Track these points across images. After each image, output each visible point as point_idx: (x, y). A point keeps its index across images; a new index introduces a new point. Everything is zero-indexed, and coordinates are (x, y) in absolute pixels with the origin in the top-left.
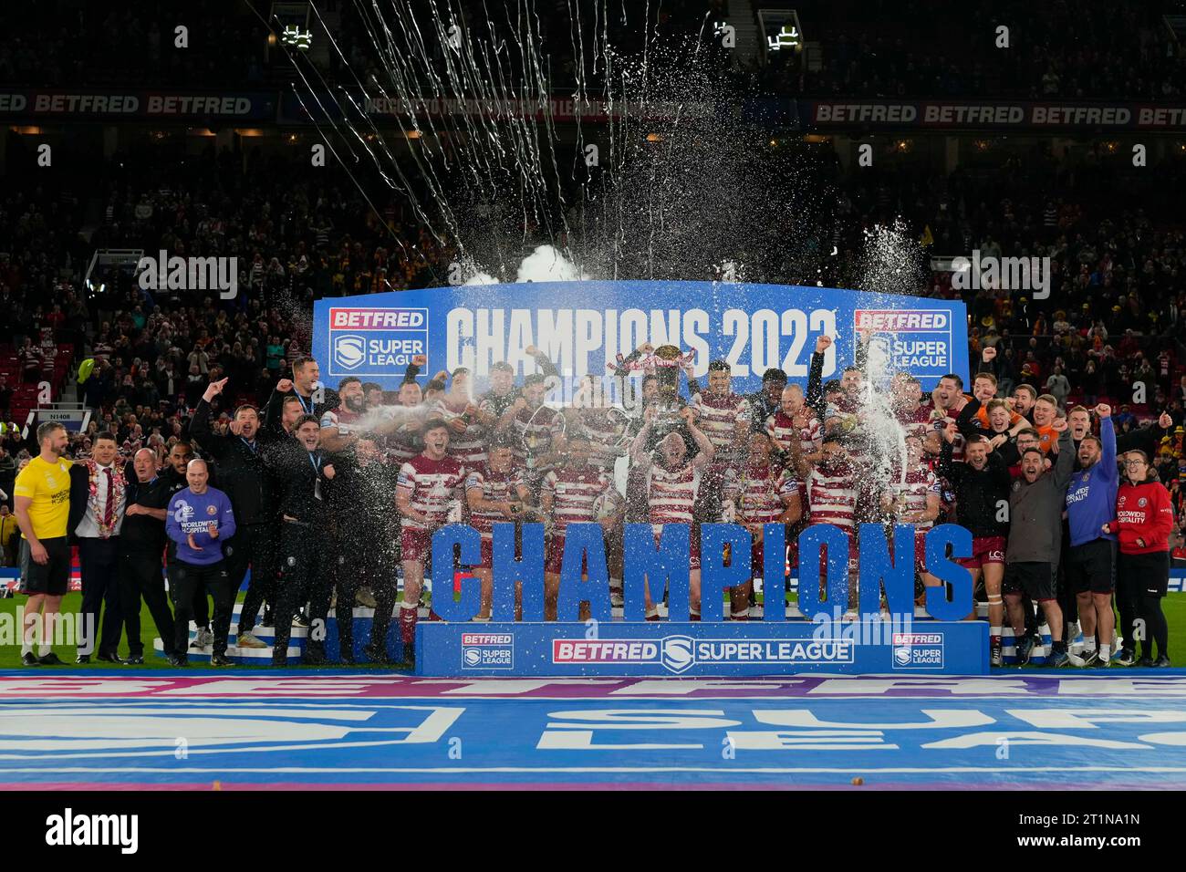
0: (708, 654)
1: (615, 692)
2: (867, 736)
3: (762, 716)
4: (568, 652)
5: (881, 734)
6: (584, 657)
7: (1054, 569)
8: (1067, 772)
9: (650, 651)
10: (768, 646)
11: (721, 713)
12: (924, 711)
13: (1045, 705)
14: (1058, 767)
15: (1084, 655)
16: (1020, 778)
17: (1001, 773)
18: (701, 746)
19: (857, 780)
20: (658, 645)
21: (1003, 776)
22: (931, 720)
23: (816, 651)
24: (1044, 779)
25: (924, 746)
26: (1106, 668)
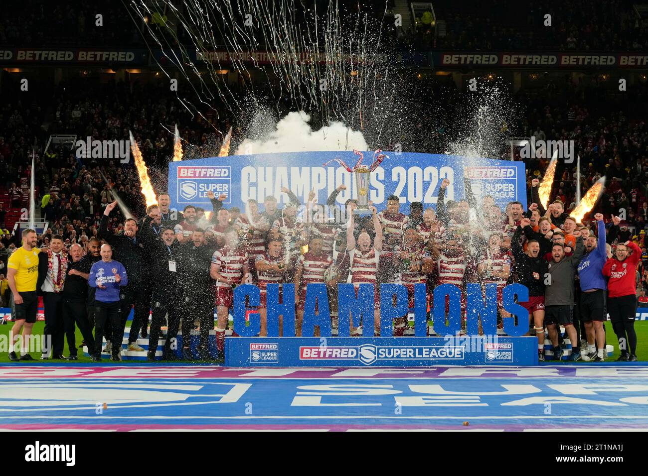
0: (384, 354)
1: (333, 375)
2: (471, 399)
3: (413, 388)
4: (308, 353)
5: (479, 398)
6: (317, 356)
7: (571, 308)
8: (580, 418)
9: (352, 353)
10: (417, 350)
11: (391, 386)
12: (502, 385)
13: (568, 382)
14: (575, 415)
15: (589, 355)
16: (555, 422)
17: (544, 419)
18: (380, 404)
19: (466, 423)
20: (357, 349)
21: (545, 421)
22: (504, 390)
23: (443, 353)
24: (568, 422)
25: (502, 404)
26: (602, 362)
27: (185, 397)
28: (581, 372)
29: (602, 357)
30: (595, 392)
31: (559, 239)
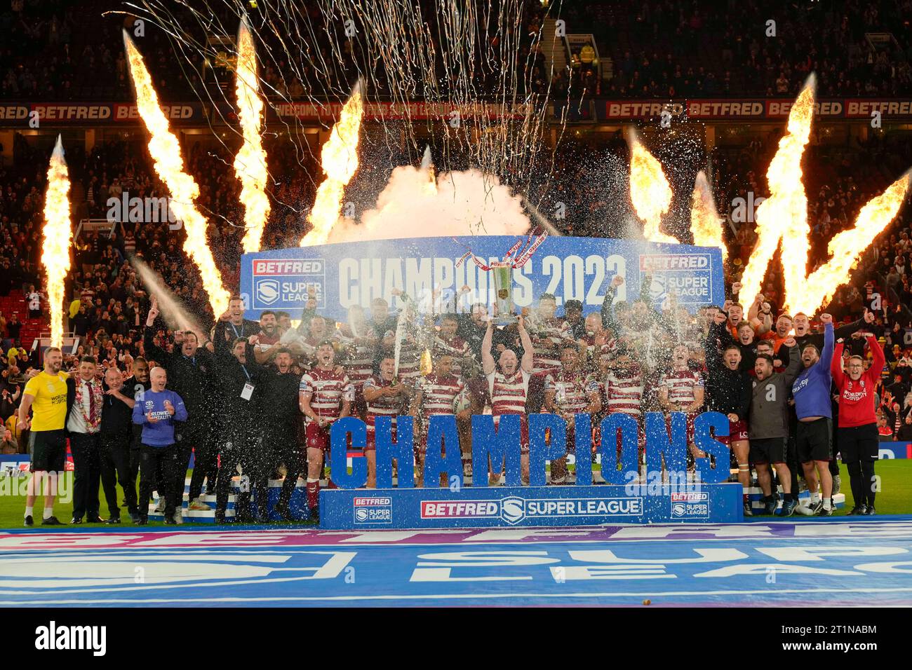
0: (535, 510)
1: (467, 539)
2: (653, 568)
3: (575, 555)
4: (433, 510)
5: (663, 567)
6: (444, 514)
7: (785, 441)
8: (802, 593)
9: (492, 509)
10: (579, 503)
11: (545, 553)
12: (695, 550)
13: (785, 544)
14: (795, 589)
15: (811, 507)
16: (767, 598)
17: (753, 594)
18: (531, 578)
19: (646, 601)
20: (498, 504)
21: (754, 596)
22: (699, 556)
23: (615, 507)
24: (786, 599)
25: (696, 576)
26: (828, 516)
27: (266, 571)
28: (802, 531)
29: (829, 510)
30: (821, 557)
31: (766, 350)
